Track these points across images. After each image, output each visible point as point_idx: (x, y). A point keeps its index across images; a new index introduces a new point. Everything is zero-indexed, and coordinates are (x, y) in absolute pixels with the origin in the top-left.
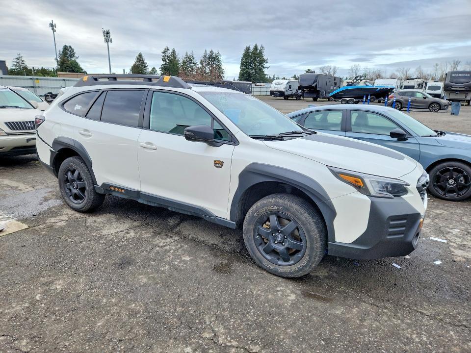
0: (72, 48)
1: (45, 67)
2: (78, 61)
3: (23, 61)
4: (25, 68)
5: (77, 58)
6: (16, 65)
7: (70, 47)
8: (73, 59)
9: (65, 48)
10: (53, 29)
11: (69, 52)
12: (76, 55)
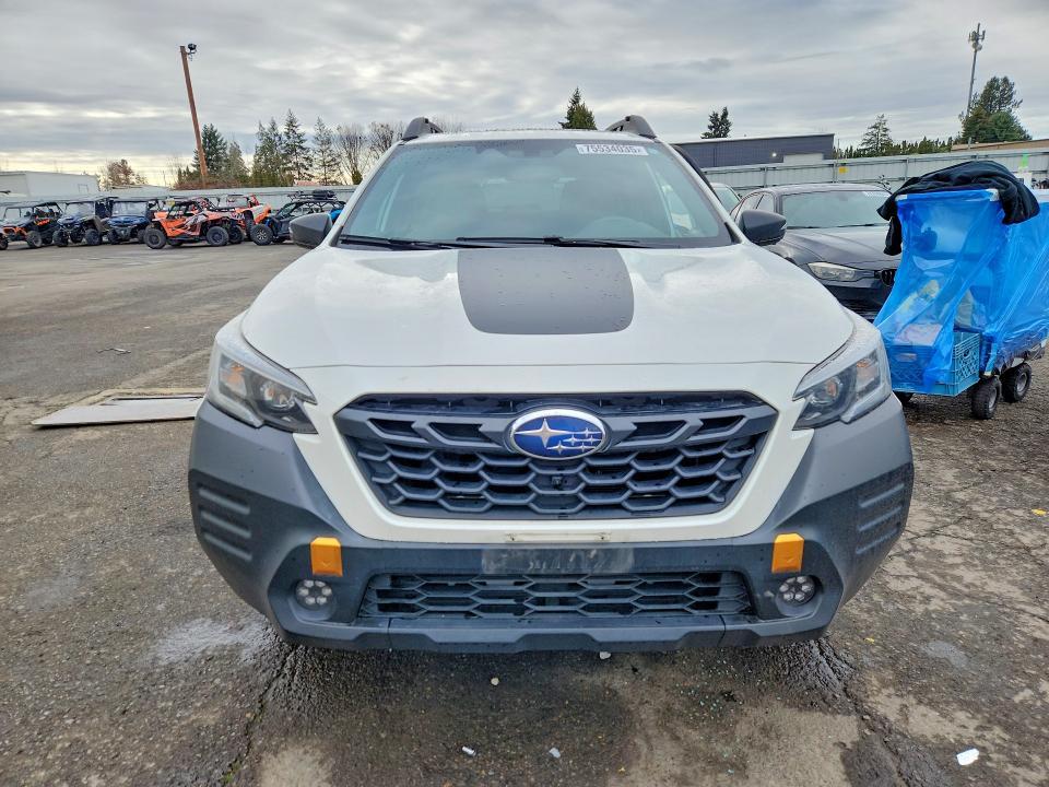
0: (1011, 81)
1: (931, 138)
2: (1016, 113)
3: (886, 130)
4: (888, 144)
5: (1017, 105)
6: (869, 142)
7: (1005, 80)
8: (1005, 109)
9: (993, 84)
10: (975, 45)
11: (998, 95)
12: (1016, 98)
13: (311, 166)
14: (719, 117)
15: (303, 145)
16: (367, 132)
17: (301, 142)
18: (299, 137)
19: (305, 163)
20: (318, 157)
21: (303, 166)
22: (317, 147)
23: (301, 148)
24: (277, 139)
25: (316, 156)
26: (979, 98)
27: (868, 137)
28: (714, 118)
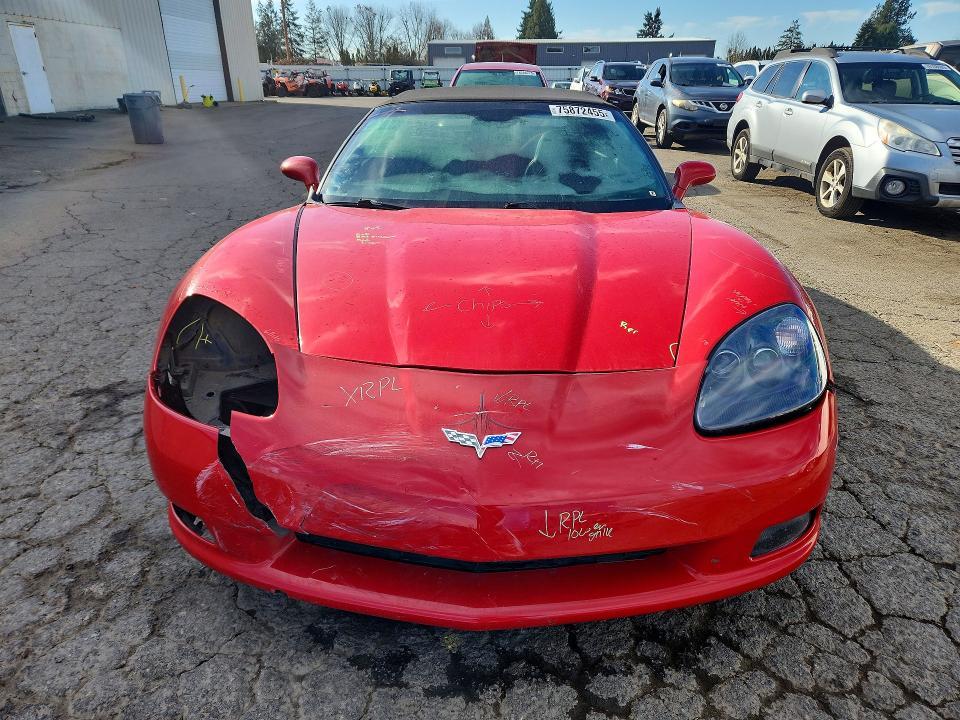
13: (303, 41)
14: (653, 16)
15: (296, 22)
16: (352, 13)
17: (294, 19)
18: (292, 14)
19: (298, 39)
20: (309, 34)
21: (296, 41)
22: (308, 25)
23: (295, 25)
24: (273, 15)
25: (307, 33)
26: (881, 9)
27: (784, 40)
28: (649, 17)
